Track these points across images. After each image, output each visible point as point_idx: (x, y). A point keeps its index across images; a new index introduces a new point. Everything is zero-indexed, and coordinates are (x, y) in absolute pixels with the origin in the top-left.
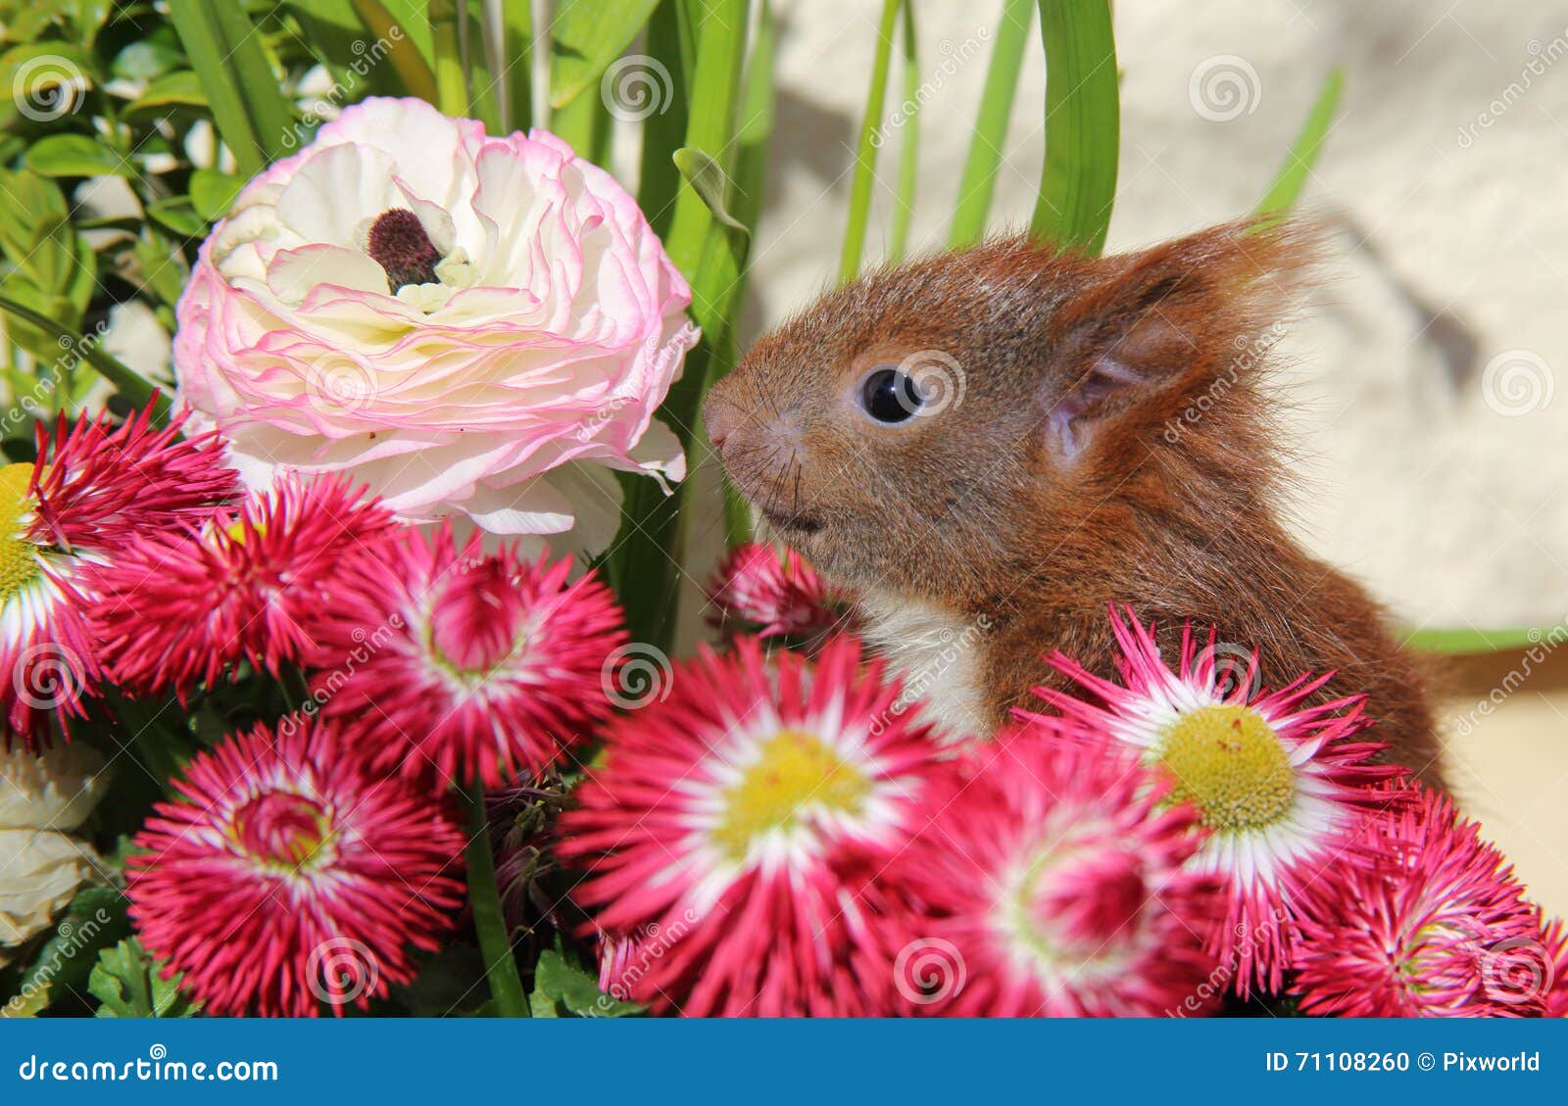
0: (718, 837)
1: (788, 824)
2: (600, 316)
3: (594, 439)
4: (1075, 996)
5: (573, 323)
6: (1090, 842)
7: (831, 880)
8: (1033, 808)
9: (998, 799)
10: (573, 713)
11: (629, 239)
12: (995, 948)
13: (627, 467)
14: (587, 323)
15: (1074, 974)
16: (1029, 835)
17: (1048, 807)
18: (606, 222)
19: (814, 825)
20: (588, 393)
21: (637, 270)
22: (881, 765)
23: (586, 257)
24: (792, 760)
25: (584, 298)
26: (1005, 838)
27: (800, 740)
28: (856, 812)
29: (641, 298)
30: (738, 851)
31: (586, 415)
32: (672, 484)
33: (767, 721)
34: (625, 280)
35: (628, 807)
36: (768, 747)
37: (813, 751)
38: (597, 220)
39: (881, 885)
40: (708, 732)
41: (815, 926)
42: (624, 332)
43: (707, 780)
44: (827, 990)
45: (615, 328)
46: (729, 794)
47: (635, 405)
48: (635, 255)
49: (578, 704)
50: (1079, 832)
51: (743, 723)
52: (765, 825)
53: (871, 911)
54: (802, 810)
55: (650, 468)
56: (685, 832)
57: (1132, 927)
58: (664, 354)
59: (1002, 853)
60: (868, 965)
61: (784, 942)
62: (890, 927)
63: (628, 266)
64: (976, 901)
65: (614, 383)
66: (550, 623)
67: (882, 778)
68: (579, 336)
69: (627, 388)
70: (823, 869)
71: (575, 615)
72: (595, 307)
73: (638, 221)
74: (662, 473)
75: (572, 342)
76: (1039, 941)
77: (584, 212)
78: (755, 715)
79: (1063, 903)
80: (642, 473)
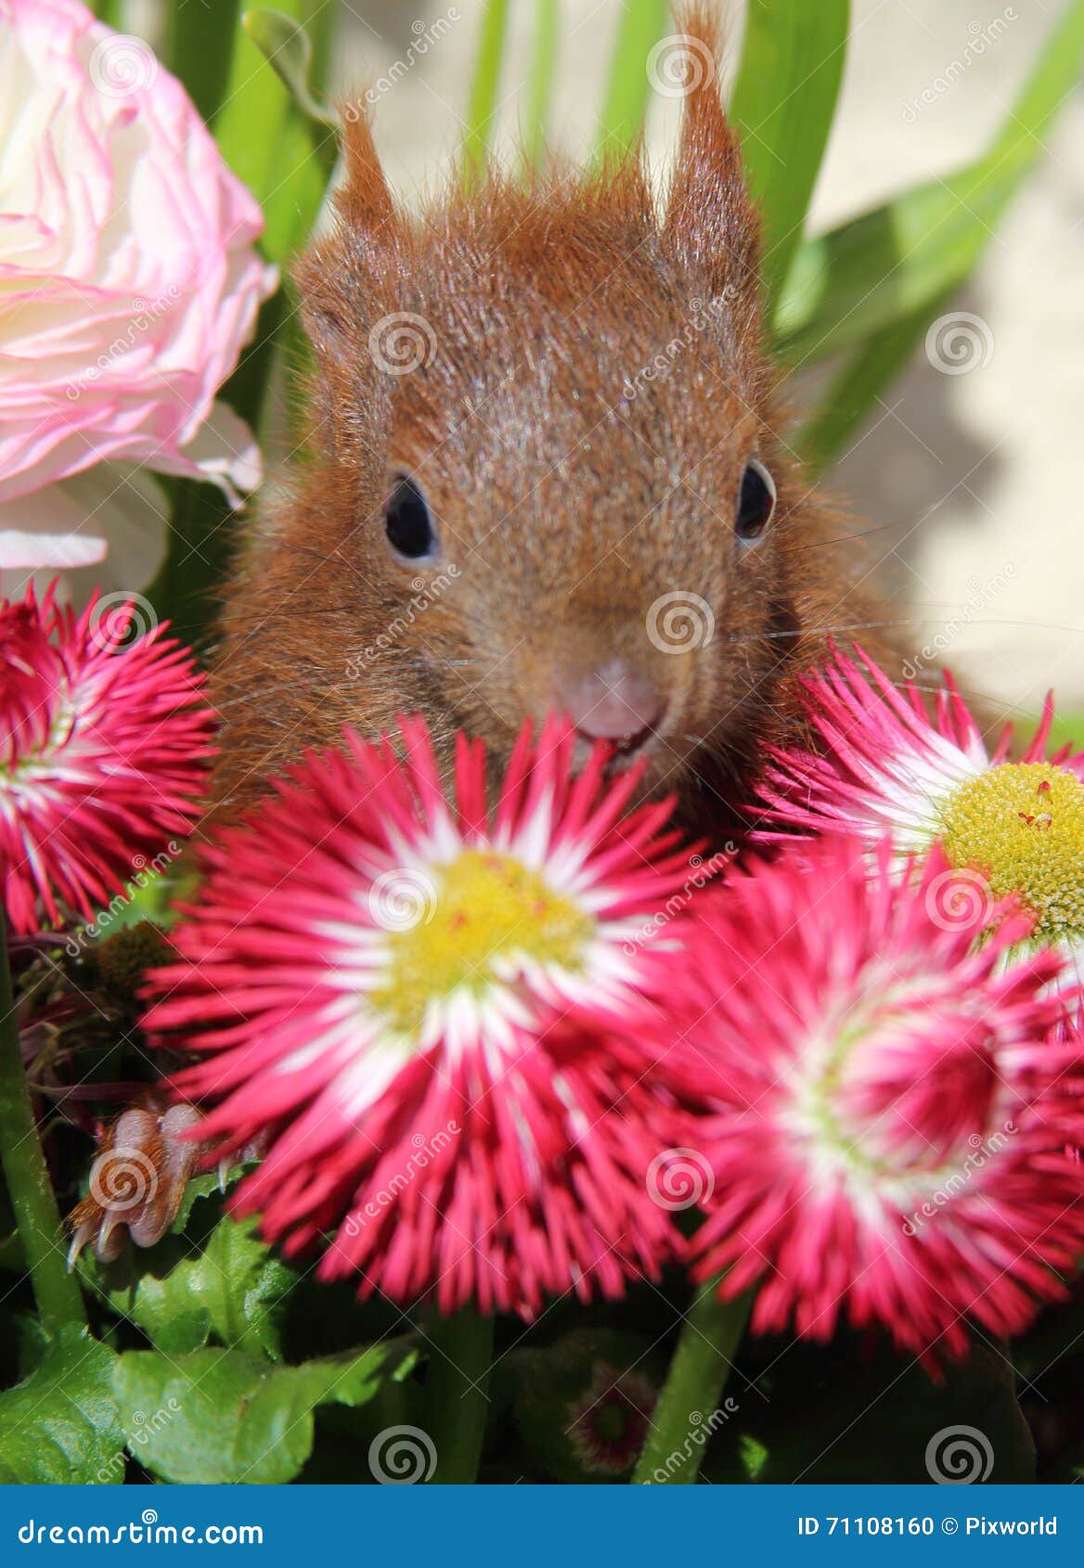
0: (380, 1001)
1: (481, 982)
2: (136, 254)
3: (138, 430)
4: (900, 1219)
5: (100, 263)
6: (919, 1005)
7: (543, 1062)
8: (842, 961)
9: (794, 948)
10: (140, 827)
11: (174, 138)
12: (791, 1153)
13: (179, 469)
14: (119, 263)
15: (898, 1192)
16: (837, 999)
17: (863, 959)
18: (142, 118)
19: (520, 986)
20: (125, 364)
21: (188, 186)
22: (607, 898)
23: (115, 167)
24: (484, 892)
25: (112, 230)
26: (804, 1002)
27: (492, 863)
28: (574, 966)
29: (194, 225)
30: (408, 1023)
31: (121, 397)
32: (242, 494)
33: (444, 837)
34: (171, 200)
35: (247, 959)
36: (446, 873)
37: (515, 881)
38: (129, 115)
39: (618, 1071)
40: (365, 855)
41: (521, 1128)
42: (172, 275)
43: (365, 923)
44: (538, 1218)
45: (158, 273)
46: (395, 942)
47: (188, 382)
48: (181, 162)
49: (145, 813)
50: (901, 992)
51: (410, 840)
52: (448, 985)
53: (602, 1104)
54: (505, 966)
55: (212, 470)
56: (335, 994)
57: (983, 1127)
58: (230, 306)
59: (799, 1020)
60: (597, 1184)
61: (477, 1152)
62: (628, 1130)
63: (175, 181)
64: (766, 1087)
65: (160, 346)
66: (104, 696)
67: (611, 915)
68: (110, 281)
69: (178, 356)
70: (531, 1046)
71: (141, 687)
72: (129, 241)
73: (186, 118)
74: (228, 478)
75: (100, 292)
76: (847, 1144)
77: (109, 104)
78: (426, 829)
79: (887, 1091)
80: (198, 477)
